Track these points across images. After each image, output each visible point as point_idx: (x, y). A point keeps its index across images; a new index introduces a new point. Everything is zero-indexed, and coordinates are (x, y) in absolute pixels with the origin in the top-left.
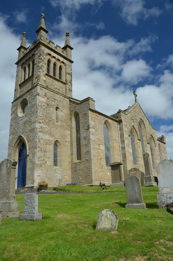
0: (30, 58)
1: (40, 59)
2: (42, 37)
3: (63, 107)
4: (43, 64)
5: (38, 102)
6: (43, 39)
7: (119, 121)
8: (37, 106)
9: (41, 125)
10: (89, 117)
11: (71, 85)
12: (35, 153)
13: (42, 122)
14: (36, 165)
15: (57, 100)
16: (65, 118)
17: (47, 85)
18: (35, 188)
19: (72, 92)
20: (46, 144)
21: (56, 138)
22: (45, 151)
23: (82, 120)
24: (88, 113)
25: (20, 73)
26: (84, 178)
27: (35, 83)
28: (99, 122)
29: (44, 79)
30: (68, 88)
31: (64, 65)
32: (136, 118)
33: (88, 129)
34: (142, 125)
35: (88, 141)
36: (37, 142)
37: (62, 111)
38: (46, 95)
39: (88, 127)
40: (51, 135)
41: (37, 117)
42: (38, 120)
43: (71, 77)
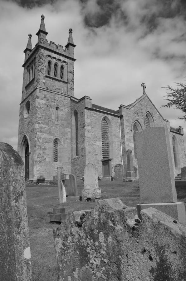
0: (33, 61)
1: (39, 63)
2: (42, 40)
3: (64, 106)
4: (43, 67)
5: (37, 105)
6: (42, 42)
7: (120, 116)
8: (37, 108)
9: (40, 125)
10: (85, 115)
11: (73, 83)
12: (35, 151)
13: (41, 123)
14: (35, 161)
15: (57, 100)
16: (66, 117)
17: (47, 86)
18: (34, 181)
19: (74, 91)
20: (46, 143)
21: (56, 136)
22: (45, 149)
23: (79, 118)
24: (84, 112)
25: (26, 76)
26: (80, 172)
27: (35, 86)
28: (96, 119)
29: (44, 81)
30: (69, 87)
31: (66, 64)
32: (142, 111)
33: (84, 127)
34: (150, 118)
35: (84, 139)
36: (36, 141)
37: (62, 110)
38: (45, 97)
39: (84, 125)
40: (50, 133)
41: (36, 119)
42: (37, 121)
43: (74, 75)
